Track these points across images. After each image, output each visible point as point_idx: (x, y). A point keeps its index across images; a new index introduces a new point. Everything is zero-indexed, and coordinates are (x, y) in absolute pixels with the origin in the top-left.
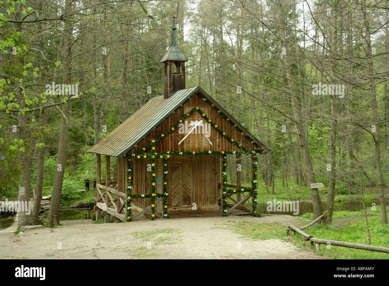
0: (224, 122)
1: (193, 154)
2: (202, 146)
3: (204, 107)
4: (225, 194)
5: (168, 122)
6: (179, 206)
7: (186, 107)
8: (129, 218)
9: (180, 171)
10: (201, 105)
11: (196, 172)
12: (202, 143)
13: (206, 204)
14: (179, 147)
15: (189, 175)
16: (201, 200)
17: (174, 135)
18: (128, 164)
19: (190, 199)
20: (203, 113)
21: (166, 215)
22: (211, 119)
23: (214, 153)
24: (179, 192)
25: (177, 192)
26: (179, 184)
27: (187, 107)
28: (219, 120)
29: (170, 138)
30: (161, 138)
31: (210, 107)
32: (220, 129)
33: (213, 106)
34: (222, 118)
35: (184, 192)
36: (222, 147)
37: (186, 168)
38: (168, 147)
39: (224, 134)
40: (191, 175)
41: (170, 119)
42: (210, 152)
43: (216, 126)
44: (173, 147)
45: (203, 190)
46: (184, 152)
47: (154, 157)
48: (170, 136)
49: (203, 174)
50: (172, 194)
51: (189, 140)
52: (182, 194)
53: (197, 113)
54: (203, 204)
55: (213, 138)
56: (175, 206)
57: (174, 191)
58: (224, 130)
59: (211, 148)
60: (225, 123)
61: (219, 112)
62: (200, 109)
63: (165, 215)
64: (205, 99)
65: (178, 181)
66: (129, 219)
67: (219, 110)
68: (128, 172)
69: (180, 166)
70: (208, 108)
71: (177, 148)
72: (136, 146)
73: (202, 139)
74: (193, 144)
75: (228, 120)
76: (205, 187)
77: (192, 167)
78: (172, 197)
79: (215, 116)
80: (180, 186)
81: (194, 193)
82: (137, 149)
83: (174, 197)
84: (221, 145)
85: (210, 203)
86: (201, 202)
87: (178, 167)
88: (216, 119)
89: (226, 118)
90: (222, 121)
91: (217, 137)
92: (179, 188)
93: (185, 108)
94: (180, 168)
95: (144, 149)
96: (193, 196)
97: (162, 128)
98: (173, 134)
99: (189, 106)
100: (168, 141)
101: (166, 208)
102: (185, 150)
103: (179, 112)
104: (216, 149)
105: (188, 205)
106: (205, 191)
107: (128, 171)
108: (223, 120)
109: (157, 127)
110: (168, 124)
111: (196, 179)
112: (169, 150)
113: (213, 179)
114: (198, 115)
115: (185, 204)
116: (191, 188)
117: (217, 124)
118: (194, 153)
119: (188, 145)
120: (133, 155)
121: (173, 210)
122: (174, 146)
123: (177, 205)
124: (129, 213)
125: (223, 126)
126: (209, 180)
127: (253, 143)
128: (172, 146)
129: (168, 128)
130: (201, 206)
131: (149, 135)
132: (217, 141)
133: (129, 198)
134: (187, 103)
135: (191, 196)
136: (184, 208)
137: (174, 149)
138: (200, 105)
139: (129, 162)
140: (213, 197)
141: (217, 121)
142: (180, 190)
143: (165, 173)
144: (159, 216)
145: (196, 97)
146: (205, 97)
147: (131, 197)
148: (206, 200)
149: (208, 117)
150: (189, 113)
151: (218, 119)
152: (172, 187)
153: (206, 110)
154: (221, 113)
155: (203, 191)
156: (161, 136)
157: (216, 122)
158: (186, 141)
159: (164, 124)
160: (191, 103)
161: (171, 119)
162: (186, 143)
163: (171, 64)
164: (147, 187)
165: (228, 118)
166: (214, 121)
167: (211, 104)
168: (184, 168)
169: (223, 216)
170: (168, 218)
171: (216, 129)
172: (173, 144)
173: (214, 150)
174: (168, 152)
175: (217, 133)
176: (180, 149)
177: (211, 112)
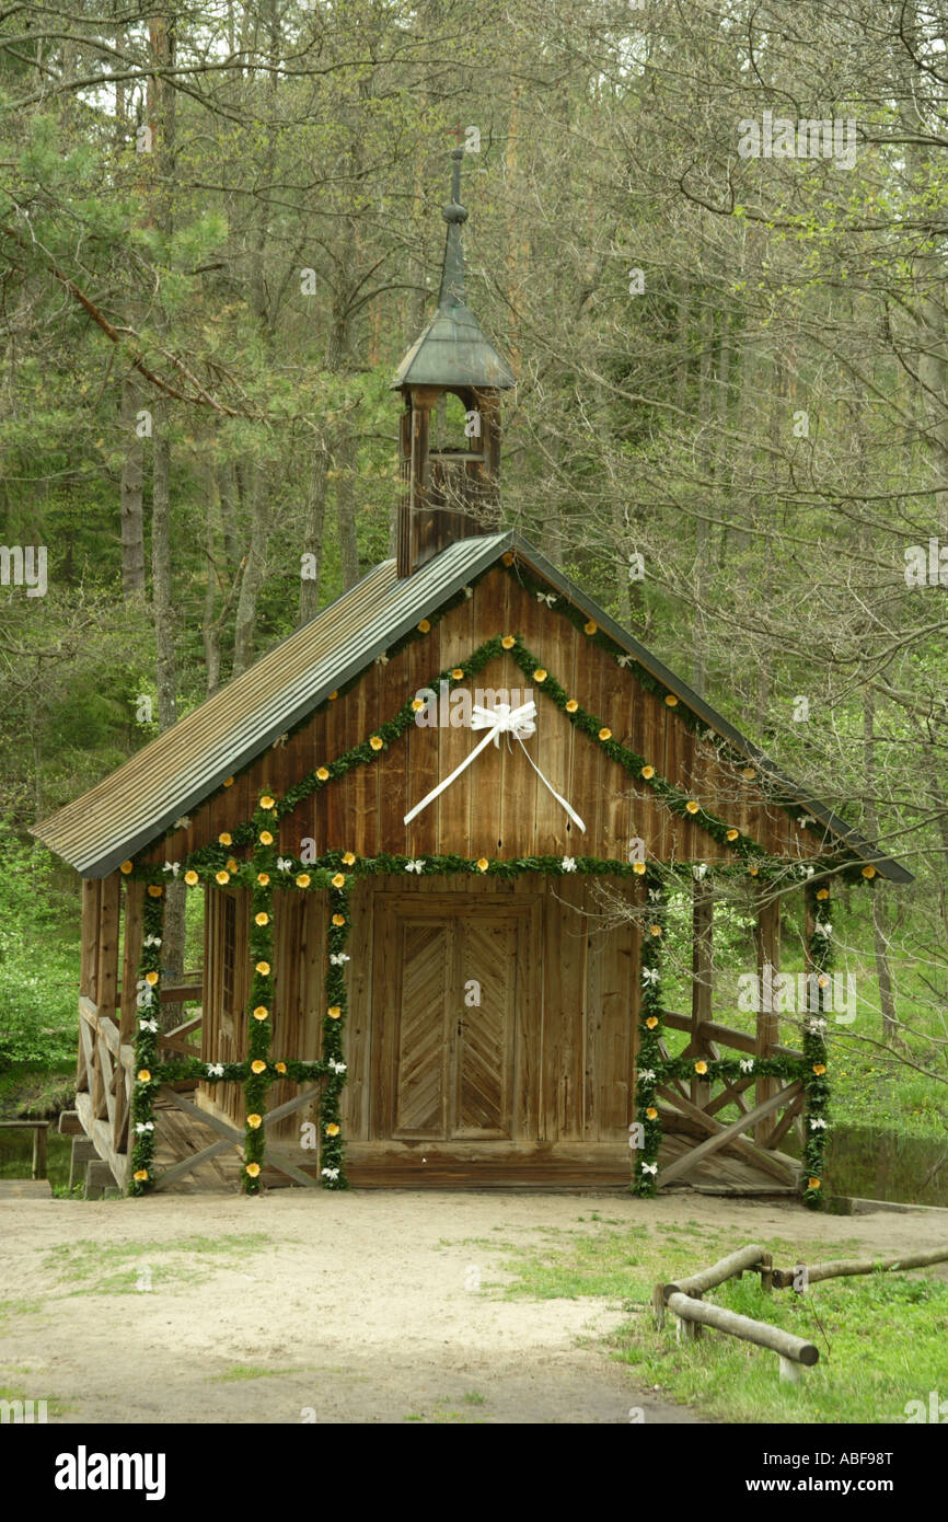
0: (649, 714)
1: (477, 871)
2: (529, 834)
3: (547, 637)
4: (650, 1084)
5: (354, 708)
6: (438, 1133)
7: (448, 634)
8: (141, 1176)
9: (449, 955)
10: (530, 626)
11: (532, 964)
12: (527, 817)
13: (579, 1128)
14: (407, 833)
16: (552, 1104)
17: (386, 776)
18: (147, 913)
19: (498, 1097)
20: (535, 667)
21: (333, 1174)
22: (581, 701)
23: (589, 869)
24: (439, 1058)
25: (429, 1059)
26: (439, 1016)
27: (455, 638)
28: (624, 707)
29: (361, 789)
30: (313, 789)
31: (575, 635)
32: (630, 750)
33: (591, 630)
34: (639, 696)
35: (468, 1063)
37: (481, 940)
38: (353, 833)
39: (647, 777)
40: (507, 974)
41: (362, 693)
42: (569, 864)
43: (605, 735)
44: (379, 831)
45: (568, 1053)
46: (429, 863)
47: (264, 883)
48: (360, 776)
49: (566, 972)
50: (403, 1069)
51: (463, 802)
52: (452, 1069)
53: (506, 667)
54: (566, 1129)
55: (592, 796)
56: (416, 1132)
57: (414, 1054)
58: (648, 754)
59: (579, 844)
60: (656, 719)
61: (623, 660)
62: (525, 645)
63: (326, 1171)
64: (550, 599)
65: (435, 1004)
66: (143, 1183)
67: (625, 653)
68: (145, 949)
69: (449, 925)
70: (566, 640)
71: (397, 840)
72: (184, 822)
73: (528, 795)
74: (480, 819)
75: (672, 702)
76: (576, 1042)
77: (509, 936)
78: (402, 1085)
79: (602, 682)
80: (446, 1029)
81: (519, 1068)
82: (190, 840)
83: (412, 1082)
85: (604, 1126)
86: (555, 1118)
87: (437, 931)
88: (607, 699)
89: (660, 692)
90: (639, 710)
91: (612, 789)
92: (439, 1040)
93: (443, 642)
94: (449, 936)
95: (225, 840)
96: (511, 1082)
97: (322, 737)
98: (379, 771)
99: (466, 631)
100: (353, 800)
101: (331, 1138)
102: (438, 850)
103: (412, 657)
104: (605, 851)
105: (485, 1126)
106: (576, 1062)
107: (148, 944)
108: (648, 704)
109: (292, 732)
110: (354, 717)
111: (531, 997)
112: (353, 850)
113: (621, 1004)
114: (512, 675)
115: (468, 1123)
116: (504, 1041)
117: (614, 722)
118: (484, 866)
119: (454, 827)
120: (168, 866)
121: (400, 1147)
122: (384, 826)
123: (426, 1127)
124: (139, 1154)
125: (648, 732)
126: (598, 1004)
127: (808, 824)
128: (369, 825)
129: (353, 742)
130: (551, 1137)
131: (250, 769)
132: (613, 807)
133: (145, 1077)
134: (456, 616)
135: (504, 1082)
136: (465, 1140)
137: (379, 845)
138: (524, 625)
139: (149, 899)
140: (618, 1092)
141: (615, 710)
142: (446, 1046)
143: (335, 960)
144: (300, 1176)
145: (501, 584)
146: (547, 589)
147: (153, 1075)
148: (578, 1111)
149: (564, 686)
150: (461, 667)
151: (617, 698)
152: (405, 1033)
153: (557, 650)
154: (635, 667)
155: (566, 1063)
156: (314, 778)
157: (608, 711)
158: (446, 809)
159: (330, 716)
160: (476, 615)
161: (372, 694)
162: (446, 818)
163: (428, 402)
165: (670, 693)
166: (595, 708)
167: (582, 620)
168: (470, 937)
169: (638, 1193)
170: (340, 1185)
171: (605, 746)
172: (378, 819)
173: (596, 856)
174: (350, 860)
175: (615, 771)
176: (411, 846)
177: (583, 665)
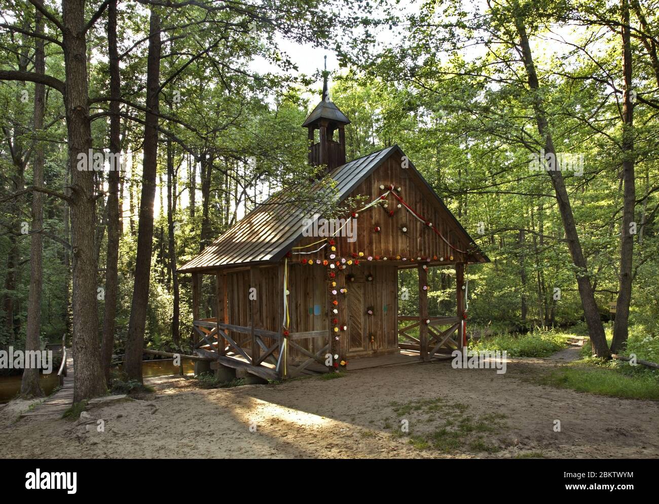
2: (398, 248)
3: (400, 184)
7: (374, 180)
10: (396, 180)
11: (369, 296)
12: (397, 242)
13: (383, 345)
15: (359, 300)
16: (376, 339)
17: (358, 228)
19: (360, 337)
34: (423, 205)
36: (425, 251)
44: (357, 247)
45: (379, 323)
49: (378, 299)
51: (380, 237)
52: (349, 330)
54: (380, 346)
55: (413, 236)
60: (427, 213)
73: (397, 236)
74: (385, 243)
76: (381, 320)
77: (362, 288)
81: (367, 329)
84: (423, 248)
85: (389, 344)
88: (416, 205)
93: (373, 182)
96: (364, 333)
99: (379, 179)
102: (374, 253)
105: (358, 347)
106: (382, 325)
108: (426, 208)
113: (392, 307)
115: (353, 346)
116: (362, 321)
119: (378, 245)
122: (359, 245)
126: (386, 308)
130: (376, 348)
132: (418, 240)
134: (376, 175)
135: (362, 333)
136: (353, 352)
138: (394, 179)
140: (392, 333)
141: (418, 209)
148: (383, 340)
151: (418, 205)
153: (403, 188)
155: (379, 326)
160: (381, 175)
162: (376, 242)
164: (299, 320)
172: (357, 242)
177: (410, 193)
